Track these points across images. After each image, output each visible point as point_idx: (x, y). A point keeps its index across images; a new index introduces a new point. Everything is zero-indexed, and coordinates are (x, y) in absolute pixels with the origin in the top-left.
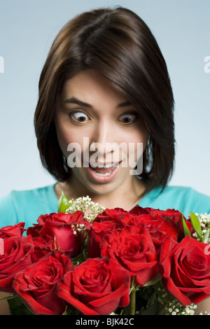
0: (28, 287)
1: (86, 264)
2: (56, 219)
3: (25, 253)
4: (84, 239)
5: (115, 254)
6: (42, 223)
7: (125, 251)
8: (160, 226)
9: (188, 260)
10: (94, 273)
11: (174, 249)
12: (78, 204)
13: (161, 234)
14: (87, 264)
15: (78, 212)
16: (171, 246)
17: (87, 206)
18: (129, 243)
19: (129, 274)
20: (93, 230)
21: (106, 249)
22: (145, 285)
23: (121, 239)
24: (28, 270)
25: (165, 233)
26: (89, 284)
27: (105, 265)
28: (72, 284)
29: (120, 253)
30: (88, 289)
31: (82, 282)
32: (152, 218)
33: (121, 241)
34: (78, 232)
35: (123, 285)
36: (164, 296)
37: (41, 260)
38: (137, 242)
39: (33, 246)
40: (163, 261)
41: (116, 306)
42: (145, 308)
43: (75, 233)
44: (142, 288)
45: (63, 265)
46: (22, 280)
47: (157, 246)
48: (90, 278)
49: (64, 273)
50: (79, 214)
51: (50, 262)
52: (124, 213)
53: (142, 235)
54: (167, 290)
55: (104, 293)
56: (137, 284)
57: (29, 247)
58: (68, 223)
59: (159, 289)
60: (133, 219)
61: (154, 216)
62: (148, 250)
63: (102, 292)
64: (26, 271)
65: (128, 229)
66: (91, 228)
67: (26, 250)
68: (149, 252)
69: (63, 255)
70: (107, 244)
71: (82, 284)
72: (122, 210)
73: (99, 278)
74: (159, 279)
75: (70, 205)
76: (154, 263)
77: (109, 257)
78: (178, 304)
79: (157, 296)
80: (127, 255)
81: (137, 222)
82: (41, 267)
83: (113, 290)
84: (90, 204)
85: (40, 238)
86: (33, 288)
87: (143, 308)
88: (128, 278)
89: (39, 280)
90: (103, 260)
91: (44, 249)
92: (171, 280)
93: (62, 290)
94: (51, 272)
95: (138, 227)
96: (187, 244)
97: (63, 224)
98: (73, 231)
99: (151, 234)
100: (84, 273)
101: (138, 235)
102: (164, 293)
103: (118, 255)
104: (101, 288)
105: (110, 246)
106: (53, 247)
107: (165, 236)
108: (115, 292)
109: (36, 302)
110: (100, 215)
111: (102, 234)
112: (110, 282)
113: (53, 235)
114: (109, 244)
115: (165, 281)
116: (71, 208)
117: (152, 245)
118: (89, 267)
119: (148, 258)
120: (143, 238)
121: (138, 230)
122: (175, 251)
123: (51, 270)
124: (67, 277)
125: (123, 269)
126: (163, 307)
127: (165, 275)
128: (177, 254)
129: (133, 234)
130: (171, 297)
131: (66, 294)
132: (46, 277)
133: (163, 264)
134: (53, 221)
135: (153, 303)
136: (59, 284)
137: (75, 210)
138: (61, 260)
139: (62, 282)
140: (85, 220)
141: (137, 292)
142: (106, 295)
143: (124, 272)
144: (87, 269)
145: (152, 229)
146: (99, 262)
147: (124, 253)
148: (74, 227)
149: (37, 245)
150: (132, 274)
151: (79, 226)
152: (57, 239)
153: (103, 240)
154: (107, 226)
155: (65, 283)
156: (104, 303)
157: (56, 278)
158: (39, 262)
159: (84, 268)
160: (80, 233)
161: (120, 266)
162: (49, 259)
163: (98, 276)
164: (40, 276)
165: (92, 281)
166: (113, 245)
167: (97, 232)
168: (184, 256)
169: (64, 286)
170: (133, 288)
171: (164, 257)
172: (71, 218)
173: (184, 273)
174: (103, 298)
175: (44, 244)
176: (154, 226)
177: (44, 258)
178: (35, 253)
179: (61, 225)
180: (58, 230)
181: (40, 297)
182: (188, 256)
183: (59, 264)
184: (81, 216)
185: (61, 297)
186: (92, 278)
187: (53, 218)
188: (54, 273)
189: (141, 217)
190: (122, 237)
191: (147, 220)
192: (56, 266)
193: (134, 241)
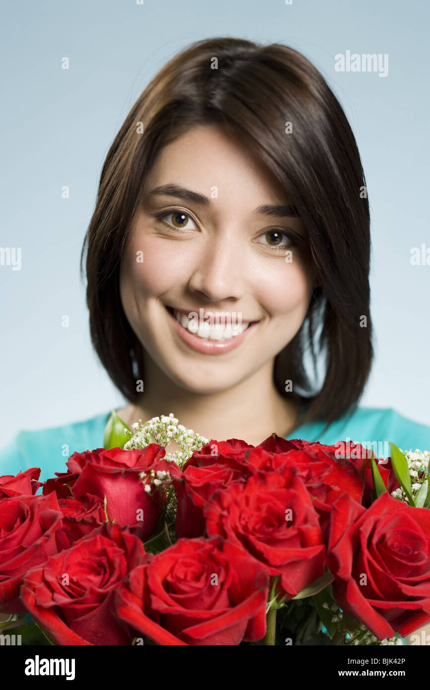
0: (53, 599)
1: (176, 551)
2: (109, 461)
3: (44, 529)
5: (235, 530)
6: (77, 468)
7: (257, 523)
8: (326, 474)
9: (389, 543)
10: (192, 569)
11: (359, 521)
13: (329, 489)
14: (178, 550)
15: (152, 446)
16: (351, 515)
17: (170, 434)
18: (264, 507)
19: (267, 571)
20: (188, 482)
21: (216, 519)
22: (299, 596)
23: (247, 499)
24: (51, 564)
25: (336, 488)
26: (183, 592)
27: (215, 552)
28: (148, 591)
29: (245, 528)
30: (180, 602)
31: (168, 587)
32: (308, 458)
33: (247, 503)
34: (153, 486)
35: (255, 594)
36: (335, 620)
37: (79, 543)
38: (281, 506)
39: (60, 515)
40: (335, 545)
41: (239, 640)
43: (148, 488)
45: (126, 554)
46: (41, 585)
47: (325, 516)
48: (185, 579)
49: (129, 569)
50: (155, 451)
51: (99, 547)
53: (292, 491)
55: (215, 610)
56: (281, 592)
57: (53, 519)
58: (134, 469)
59: (325, 606)
60: (270, 460)
61: (313, 453)
62: (306, 521)
63: (211, 607)
64: (49, 565)
65: (262, 477)
66: (183, 477)
67: (46, 523)
68: (308, 526)
69: (126, 533)
70: (217, 510)
71: (168, 591)
73: (203, 579)
74: (327, 583)
76: (319, 549)
77: (225, 535)
80: (261, 531)
81: (278, 464)
82: (78, 558)
83: (232, 603)
84: (176, 429)
85: (73, 500)
86: (64, 600)
88: (264, 580)
89: (77, 584)
90: (211, 543)
91: (83, 522)
92: (354, 581)
93: (126, 604)
94: (102, 567)
95: (282, 474)
96: (385, 511)
97: (123, 469)
98: (142, 486)
99: (309, 489)
100: (172, 570)
101: (284, 490)
102: (336, 613)
103: (241, 531)
104: (208, 600)
105: (225, 513)
106: (102, 518)
107: (339, 493)
108: (238, 607)
109: (71, 631)
110: (199, 452)
111: (206, 489)
112: (226, 587)
113: (100, 492)
114: (223, 509)
115: (340, 587)
117: (313, 510)
118: (181, 557)
119: (302, 539)
120: (294, 497)
121: (283, 481)
122: (361, 525)
123: (101, 565)
124: (135, 577)
125: (253, 560)
127: (341, 574)
128: (366, 530)
129: (273, 489)
131: (134, 611)
132: (92, 577)
133: (336, 550)
134: (102, 465)
136: (119, 591)
138: (121, 542)
139: (127, 586)
141: (280, 611)
142: (220, 614)
143: (254, 566)
144: (177, 561)
145: (311, 481)
146: (204, 546)
147: (254, 529)
148: (146, 477)
149: (66, 515)
150: (272, 571)
151: (156, 474)
152: (111, 501)
153: (211, 502)
154: (215, 475)
155: (133, 590)
156: (214, 632)
157: (112, 580)
158: (75, 547)
159: (172, 558)
160: (157, 489)
161: (248, 553)
162: (96, 540)
163: (202, 574)
164: (78, 577)
165: (189, 586)
166: (231, 510)
167: (194, 485)
168: (379, 534)
169: (129, 595)
170: (273, 601)
171: (338, 537)
172: (139, 458)
173: (381, 570)
174: (213, 620)
175: (82, 512)
176: (314, 474)
177: (86, 540)
178: (63, 530)
179: (119, 471)
180: (111, 483)
181: (79, 619)
182: (388, 536)
183: (118, 552)
184: (159, 455)
185: (125, 619)
186: (189, 579)
187: (101, 458)
188: (108, 570)
189: (287, 456)
190: (248, 494)
191: (298, 462)
192: (111, 555)
193: (275, 504)
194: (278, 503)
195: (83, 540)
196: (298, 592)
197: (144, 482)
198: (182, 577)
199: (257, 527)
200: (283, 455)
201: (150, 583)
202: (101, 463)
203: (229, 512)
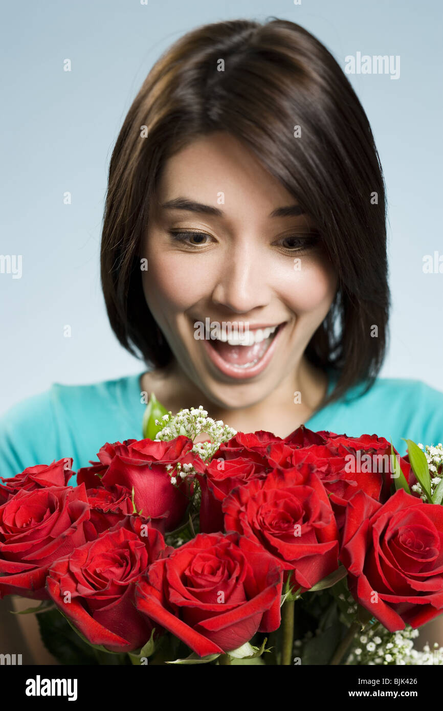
0: (77, 590)
1: (194, 546)
2: (136, 453)
3: (73, 520)
4: (193, 494)
5: (252, 525)
6: (108, 460)
7: (274, 519)
8: (344, 469)
9: (401, 539)
10: (210, 563)
11: (373, 517)
12: (182, 422)
13: (347, 485)
14: (197, 544)
15: (180, 438)
16: (366, 510)
17: (199, 426)
18: (281, 503)
19: (280, 565)
20: (210, 476)
21: (234, 514)
22: (314, 589)
23: (265, 495)
24: (77, 555)
25: (354, 484)
26: (200, 586)
27: (231, 547)
28: (166, 585)
29: (262, 524)
30: (197, 596)
31: (186, 580)
32: (329, 453)
33: (265, 499)
34: (179, 478)
35: (267, 589)
36: (351, 611)
37: (104, 534)
38: (298, 503)
39: (88, 507)
40: (349, 540)
41: (254, 631)
42: (314, 635)
44: (307, 595)
45: (147, 547)
46: (66, 576)
47: (339, 510)
48: (202, 574)
49: (150, 562)
50: (184, 443)
51: (122, 539)
52: (273, 442)
53: (309, 487)
54: (357, 600)
55: (230, 604)
56: (295, 586)
57: (81, 510)
58: (160, 462)
59: (342, 597)
60: (291, 455)
61: (334, 448)
62: (320, 518)
63: (225, 601)
64: (74, 556)
65: (281, 474)
66: (206, 471)
67: (74, 514)
68: (321, 523)
69: (149, 526)
70: (238, 504)
71: (185, 584)
72: (271, 435)
73: (220, 572)
74: (340, 576)
75: (167, 423)
76: (331, 544)
77: (241, 530)
78: (380, 627)
79: (339, 611)
80: (278, 527)
81: (298, 459)
82: (102, 550)
83: (248, 597)
84: (204, 421)
85: (103, 490)
86: (87, 591)
87: (309, 634)
88: (278, 574)
89: (99, 575)
90: (227, 538)
91: (110, 513)
92: (365, 579)
93: (145, 597)
94: (124, 559)
95: (300, 470)
96: (399, 508)
97: (151, 462)
98: (169, 478)
99: (327, 485)
100: (190, 564)
101: (300, 487)
102: (352, 605)
103: (257, 526)
104: (223, 594)
105: (243, 509)
106: (130, 509)
107: (355, 489)
108: (251, 601)
109: (94, 621)
110: (226, 444)
111: (227, 484)
112: (241, 582)
113: (128, 484)
114: (242, 505)
115: (353, 580)
116: (167, 431)
117: (329, 507)
118: (199, 551)
119: (318, 535)
120: (310, 493)
121: (301, 477)
122: (374, 522)
123: (123, 557)
124: (154, 571)
125: (268, 555)
126: (350, 632)
127: (352, 570)
128: (379, 527)
129: (291, 485)
130: (365, 613)
131: (153, 604)
132: (113, 569)
133: (349, 546)
134: (130, 457)
135: (330, 625)
136: (138, 584)
137: (176, 435)
139: (146, 579)
140: (195, 456)
141: (297, 603)
142: (234, 608)
143: (269, 561)
144: (195, 555)
145: (329, 476)
146: (221, 540)
147: (270, 524)
148: (173, 469)
149: (96, 505)
150: (286, 566)
151: (182, 466)
152: (138, 492)
153: (230, 498)
154: (238, 469)
155: (152, 583)
156: (230, 624)
157: (133, 572)
158: (99, 539)
159: (191, 553)
160: (183, 481)
161: (263, 549)
162: (119, 533)
163: (218, 569)
164: (101, 568)
165: (206, 580)
166: (248, 506)
167: (216, 479)
168: (393, 531)
169: (149, 588)
170: (288, 594)
171: (352, 532)
172: (167, 450)
173: (392, 566)
174: (227, 614)
175: (110, 503)
176: (333, 469)
177: (110, 532)
178: (91, 520)
179: (146, 464)
180: (138, 475)
181: (101, 610)
182: (400, 532)
183: (141, 545)
184: (187, 447)
185: (143, 610)
186: (206, 573)
187: (130, 451)
188: (129, 561)
189: (308, 450)
190: (266, 491)
191: (318, 457)
192: (133, 548)
193: (292, 500)
194: (295, 499)
195: (107, 532)
196: (312, 586)
197: (171, 474)
198: (200, 572)
199: (274, 523)
200: (304, 450)
201: (168, 576)
202: (130, 455)
203: (246, 508)
